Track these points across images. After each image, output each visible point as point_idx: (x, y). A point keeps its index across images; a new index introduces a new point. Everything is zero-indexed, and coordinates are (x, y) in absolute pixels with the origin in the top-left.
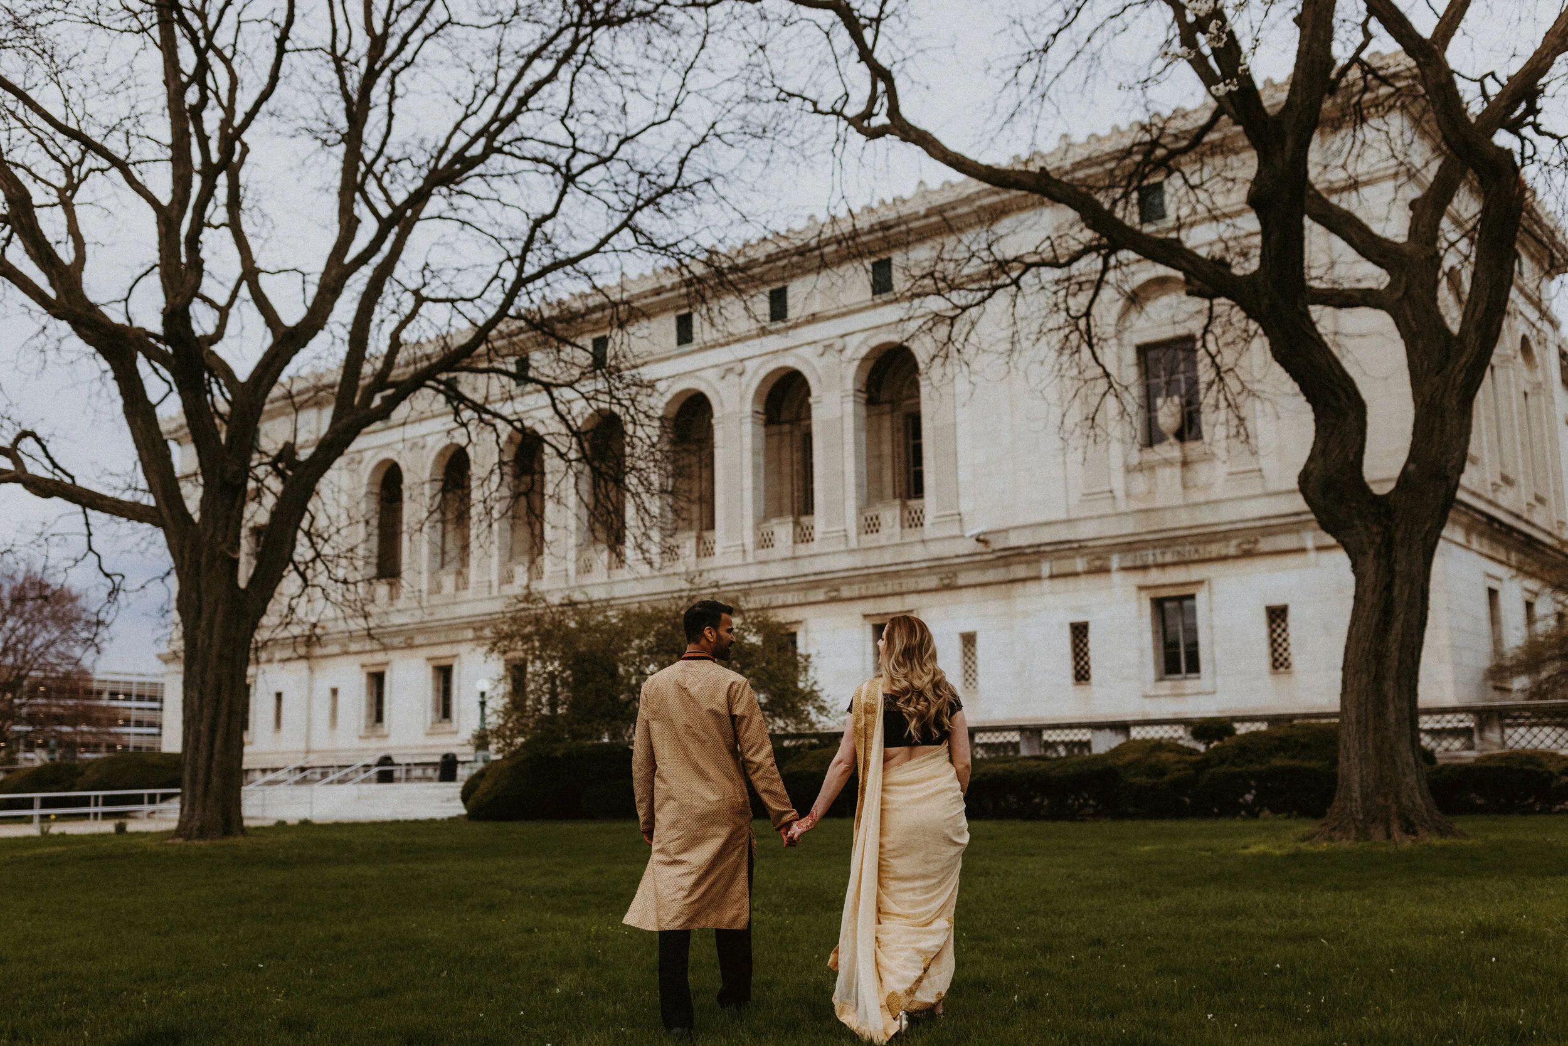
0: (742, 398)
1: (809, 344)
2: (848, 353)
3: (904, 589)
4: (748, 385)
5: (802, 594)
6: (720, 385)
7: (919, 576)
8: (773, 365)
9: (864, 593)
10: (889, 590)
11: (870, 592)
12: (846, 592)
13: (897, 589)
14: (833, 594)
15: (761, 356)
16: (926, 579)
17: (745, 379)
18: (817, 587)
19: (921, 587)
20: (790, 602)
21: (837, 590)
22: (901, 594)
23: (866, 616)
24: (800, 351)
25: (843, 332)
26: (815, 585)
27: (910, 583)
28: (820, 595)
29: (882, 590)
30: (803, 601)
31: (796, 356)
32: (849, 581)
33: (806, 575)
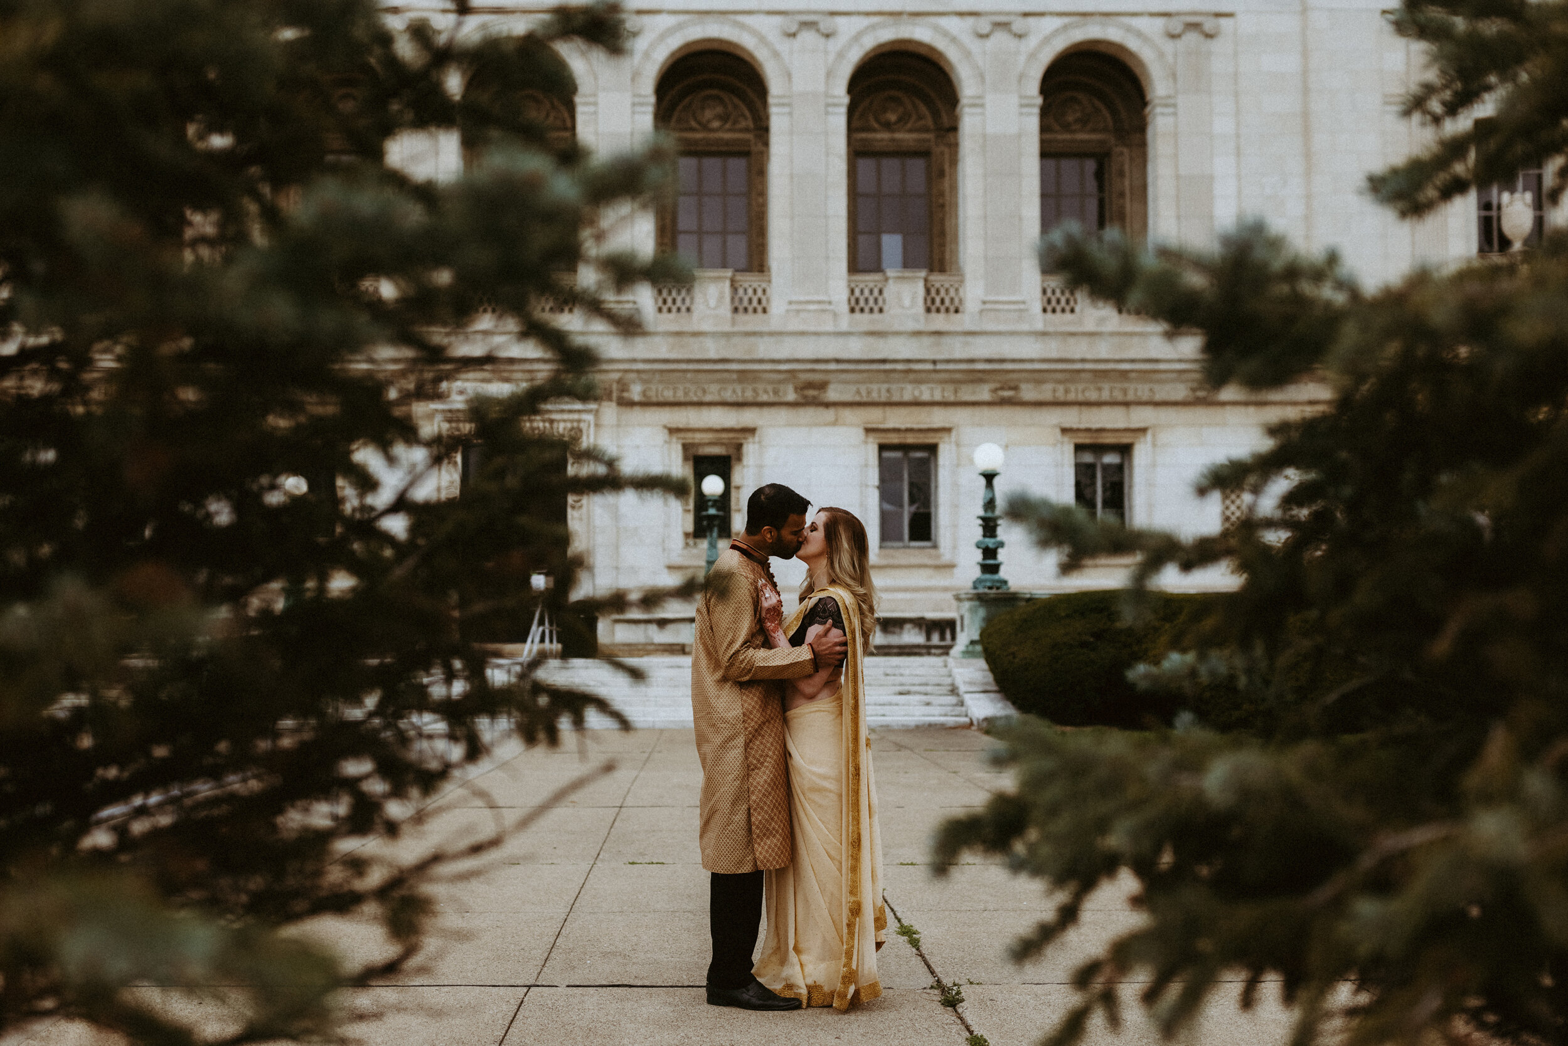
0: (829, 74)
1: (961, 14)
2: (1032, 42)
3: (1131, 397)
4: (841, 55)
5: (950, 388)
6: (784, 46)
7: (1160, 381)
8: (888, 34)
9: (1061, 395)
10: (1105, 396)
11: (1071, 397)
12: (1028, 393)
13: (1119, 396)
14: (1007, 394)
15: (868, 14)
16: (1168, 387)
17: (834, 45)
18: (981, 381)
19: (1158, 397)
20: (926, 397)
21: (1015, 388)
22: (1127, 404)
23: (1065, 431)
24: (944, 22)
25: (1027, 9)
26: (976, 377)
27: (1142, 391)
28: (984, 393)
29: (1093, 396)
30: (952, 398)
31: (936, 28)
32: (1038, 377)
33: (972, 361)
